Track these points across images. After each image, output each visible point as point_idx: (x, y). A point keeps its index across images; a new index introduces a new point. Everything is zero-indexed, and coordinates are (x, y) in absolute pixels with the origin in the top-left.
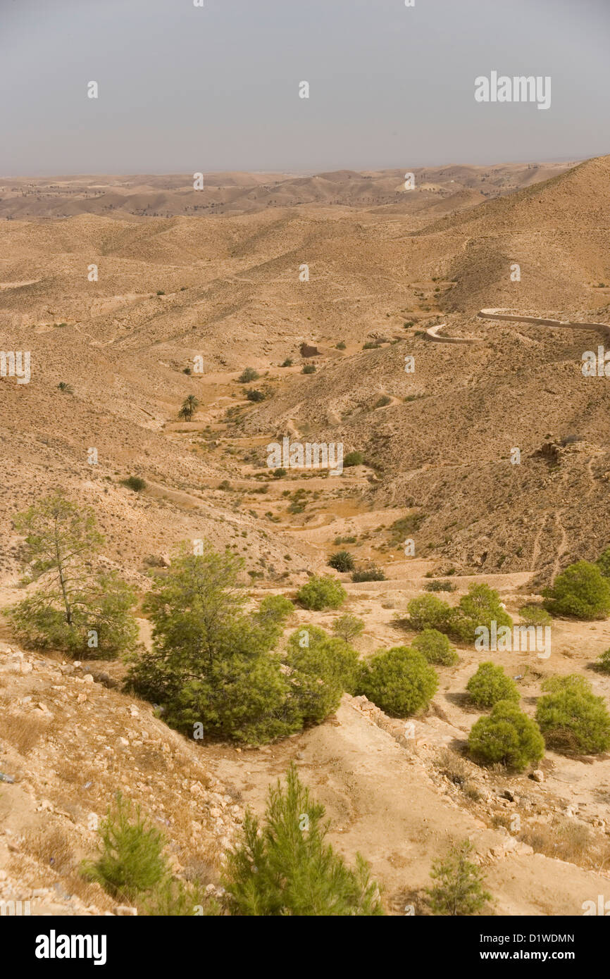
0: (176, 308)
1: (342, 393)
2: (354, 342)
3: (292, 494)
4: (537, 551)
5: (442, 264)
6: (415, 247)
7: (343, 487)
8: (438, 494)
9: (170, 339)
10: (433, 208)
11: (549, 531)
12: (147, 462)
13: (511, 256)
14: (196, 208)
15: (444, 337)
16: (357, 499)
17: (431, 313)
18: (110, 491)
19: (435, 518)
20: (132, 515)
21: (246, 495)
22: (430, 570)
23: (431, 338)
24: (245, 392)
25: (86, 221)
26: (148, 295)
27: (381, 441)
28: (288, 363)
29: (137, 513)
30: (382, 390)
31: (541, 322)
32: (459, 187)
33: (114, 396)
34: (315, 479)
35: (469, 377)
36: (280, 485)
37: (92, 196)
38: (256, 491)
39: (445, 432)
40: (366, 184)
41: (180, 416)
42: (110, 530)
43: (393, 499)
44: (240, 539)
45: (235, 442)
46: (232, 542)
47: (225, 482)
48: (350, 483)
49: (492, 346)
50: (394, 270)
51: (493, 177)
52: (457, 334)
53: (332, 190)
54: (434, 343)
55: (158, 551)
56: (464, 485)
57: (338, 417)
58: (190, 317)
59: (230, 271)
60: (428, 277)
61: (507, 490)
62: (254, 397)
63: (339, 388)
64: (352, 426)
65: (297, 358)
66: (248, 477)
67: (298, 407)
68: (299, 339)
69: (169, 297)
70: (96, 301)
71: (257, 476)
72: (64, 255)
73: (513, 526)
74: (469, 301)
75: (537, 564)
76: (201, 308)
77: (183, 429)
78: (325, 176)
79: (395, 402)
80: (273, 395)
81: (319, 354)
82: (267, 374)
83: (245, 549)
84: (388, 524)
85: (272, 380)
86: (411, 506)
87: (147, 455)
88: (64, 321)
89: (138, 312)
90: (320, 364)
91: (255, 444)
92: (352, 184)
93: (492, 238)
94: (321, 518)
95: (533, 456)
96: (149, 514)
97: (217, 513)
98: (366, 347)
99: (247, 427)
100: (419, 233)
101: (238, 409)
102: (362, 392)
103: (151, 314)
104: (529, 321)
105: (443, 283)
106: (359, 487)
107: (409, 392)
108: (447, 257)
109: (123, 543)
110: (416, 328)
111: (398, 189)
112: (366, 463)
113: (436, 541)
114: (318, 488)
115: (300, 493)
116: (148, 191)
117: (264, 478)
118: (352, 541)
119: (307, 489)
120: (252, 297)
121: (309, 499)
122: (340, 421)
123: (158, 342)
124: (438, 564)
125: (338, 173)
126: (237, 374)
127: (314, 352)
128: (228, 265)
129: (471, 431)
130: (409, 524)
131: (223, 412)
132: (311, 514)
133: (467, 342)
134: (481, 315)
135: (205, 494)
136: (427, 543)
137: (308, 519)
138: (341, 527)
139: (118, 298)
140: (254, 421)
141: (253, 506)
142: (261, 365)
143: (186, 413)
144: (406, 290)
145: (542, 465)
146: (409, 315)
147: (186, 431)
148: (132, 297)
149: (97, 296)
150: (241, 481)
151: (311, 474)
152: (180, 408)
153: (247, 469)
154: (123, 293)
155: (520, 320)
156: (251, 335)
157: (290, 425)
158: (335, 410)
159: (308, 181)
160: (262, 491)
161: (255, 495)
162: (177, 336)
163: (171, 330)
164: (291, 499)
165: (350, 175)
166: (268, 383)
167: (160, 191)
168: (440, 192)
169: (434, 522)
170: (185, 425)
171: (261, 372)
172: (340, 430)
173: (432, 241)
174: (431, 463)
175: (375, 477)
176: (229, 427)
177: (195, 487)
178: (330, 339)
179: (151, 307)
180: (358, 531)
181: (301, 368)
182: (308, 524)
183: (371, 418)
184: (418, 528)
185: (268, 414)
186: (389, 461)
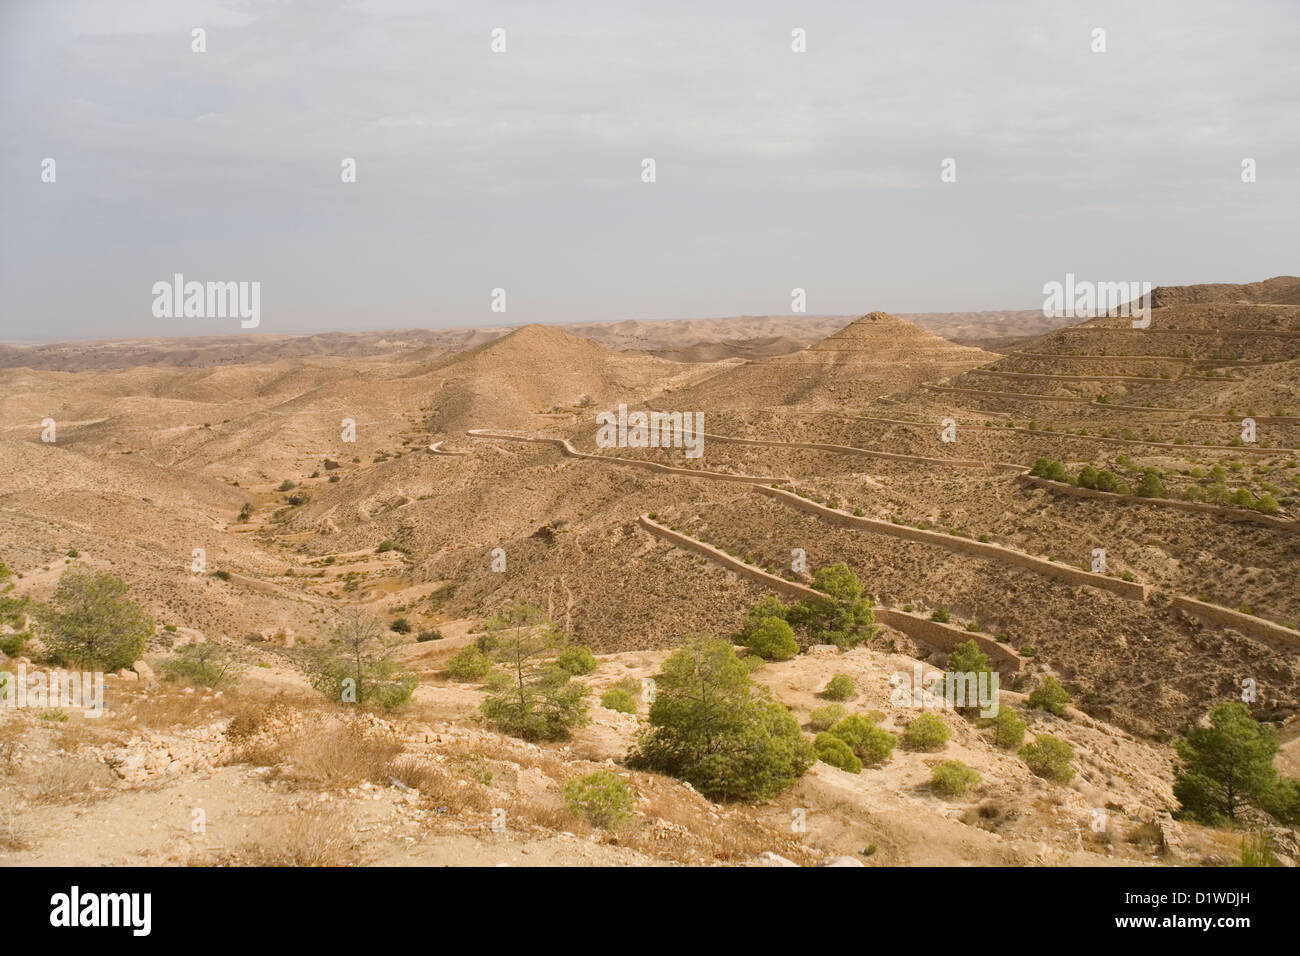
0: (223, 436)
1: (368, 496)
2: (366, 457)
3: (345, 576)
4: (551, 607)
5: (427, 398)
6: (405, 386)
7: (384, 568)
8: (463, 569)
9: (220, 460)
10: (406, 359)
11: (558, 591)
12: (227, 558)
13: (477, 392)
14: (222, 360)
15: (443, 451)
16: (398, 577)
17: (422, 434)
18: (211, 583)
19: (465, 588)
20: (230, 601)
21: (308, 579)
22: (470, 627)
23: (434, 453)
24: (285, 498)
25: (142, 373)
26: (198, 427)
27: (406, 531)
28: (315, 475)
29: (235, 600)
30: (400, 493)
31: (514, 439)
32: (421, 344)
33: (184, 506)
34: (359, 564)
35: (465, 480)
36: (333, 570)
37: (139, 353)
38: (316, 576)
39: (456, 522)
40: (353, 342)
41: (239, 520)
42: (216, 615)
43: (428, 575)
44: (320, 615)
45: (287, 538)
46: (314, 618)
47: (290, 570)
48: (389, 565)
49: (479, 457)
50: (391, 403)
51: (445, 337)
52: (452, 449)
53: (327, 345)
54: (436, 456)
55: (256, 629)
56: (483, 561)
57: (367, 515)
58: (235, 442)
59: (262, 407)
60: (417, 408)
61: (517, 563)
62: (295, 502)
63: (366, 492)
64: (382, 521)
65: (322, 470)
66: (305, 564)
67: (335, 508)
68: (323, 456)
69: (216, 428)
70: (156, 433)
71: (312, 563)
72: (126, 398)
73: (530, 589)
74: (449, 425)
75: (553, 617)
76: (243, 435)
77: (242, 529)
78: (320, 336)
79: (412, 501)
80: (309, 500)
81: (339, 467)
82: (300, 484)
83: (325, 623)
84: (428, 595)
85: (305, 488)
86: (443, 579)
87: (226, 552)
88: (130, 449)
89: (191, 441)
90: (342, 474)
91: (302, 538)
92: (342, 341)
93: (462, 380)
94: (374, 594)
95: (532, 537)
96: (244, 600)
97: (294, 595)
98: (376, 461)
99: (294, 526)
100: (405, 376)
101: (283, 512)
102: (385, 495)
103: (203, 441)
104: (506, 438)
105: (429, 412)
106: (398, 567)
107: (421, 493)
108: (430, 393)
109: (227, 624)
110: (412, 445)
111: (376, 345)
112: (396, 549)
113: (469, 605)
114: (365, 570)
115: (351, 576)
116: (183, 348)
117: (318, 565)
118: (402, 609)
119: (356, 571)
120: (283, 426)
121: (359, 579)
122: (370, 518)
123: (210, 462)
124: (476, 623)
125: (331, 334)
126: (277, 485)
127: (335, 465)
128: (259, 402)
129: (476, 520)
130: (445, 593)
131: (271, 515)
132: (365, 590)
133: (460, 454)
134: (468, 434)
135: (276, 580)
136: (463, 607)
137: (363, 595)
138: (392, 599)
139: (173, 429)
140: (300, 521)
141: (317, 587)
142: (296, 477)
143: (244, 517)
144: (402, 419)
145: (541, 542)
146: (406, 436)
147: (245, 531)
148: (184, 428)
149: (156, 429)
150: (300, 568)
151: (354, 560)
152: (239, 513)
153: (302, 558)
154: (177, 426)
155: (499, 437)
156: (285, 455)
157: (330, 523)
158: (364, 508)
159: (309, 339)
160: (321, 575)
161: (316, 579)
162: (225, 457)
163: (220, 453)
164: (344, 580)
165: (340, 335)
166: (303, 491)
167: (193, 349)
168: (408, 347)
169: (464, 591)
170: (244, 527)
171: (296, 482)
172: (373, 524)
173: (417, 382)
174: (448, 546)
175: (405, 559)
176: (280, 526)
177: (266, 575)
178: (347, 455)
179: (203, 436)
180: (406, 602)
181: (328, 478)
182: (363, 599)
183: (396, 514)
184: (452, 596)
185: (311, 515)
186: (414, 546)
